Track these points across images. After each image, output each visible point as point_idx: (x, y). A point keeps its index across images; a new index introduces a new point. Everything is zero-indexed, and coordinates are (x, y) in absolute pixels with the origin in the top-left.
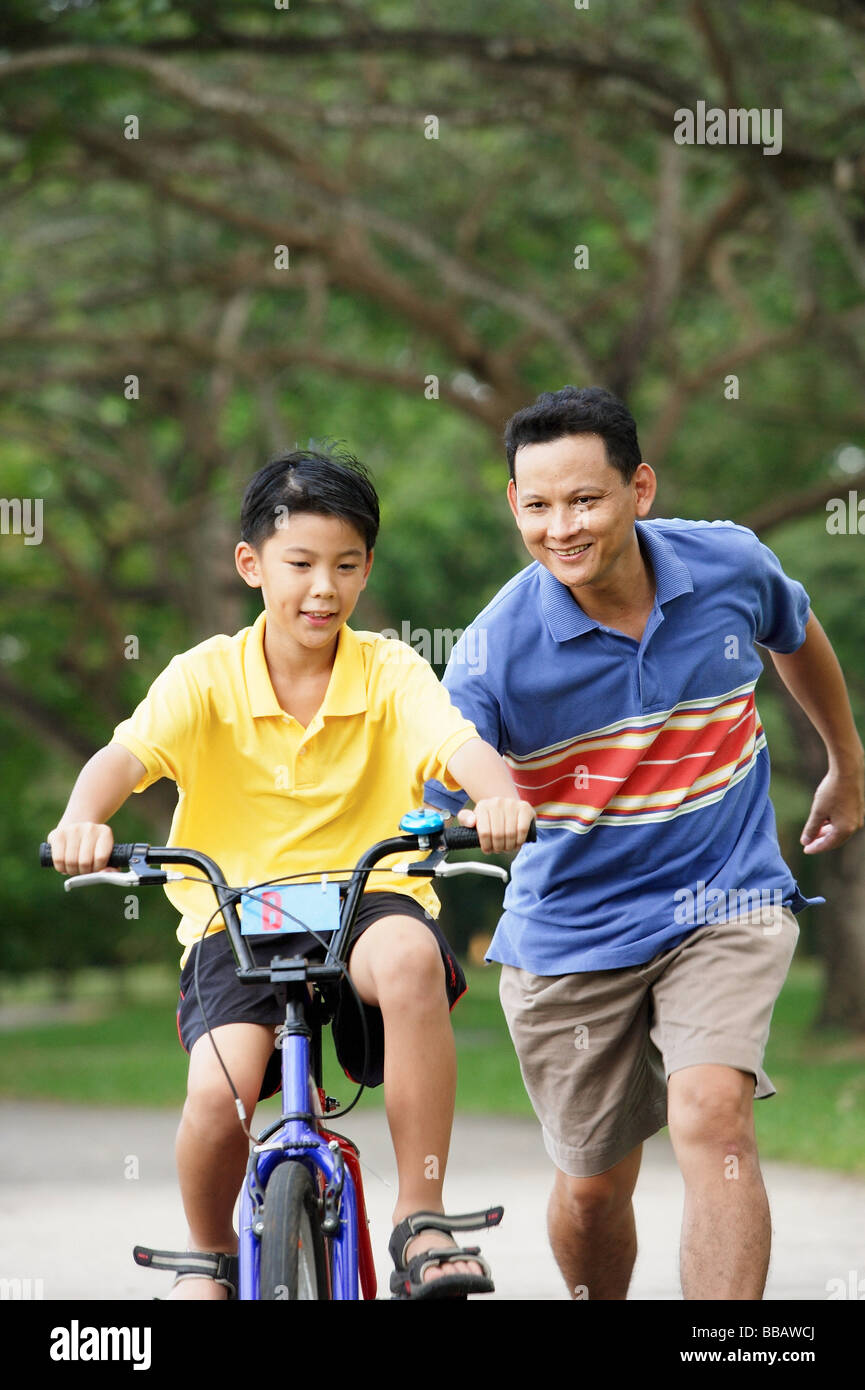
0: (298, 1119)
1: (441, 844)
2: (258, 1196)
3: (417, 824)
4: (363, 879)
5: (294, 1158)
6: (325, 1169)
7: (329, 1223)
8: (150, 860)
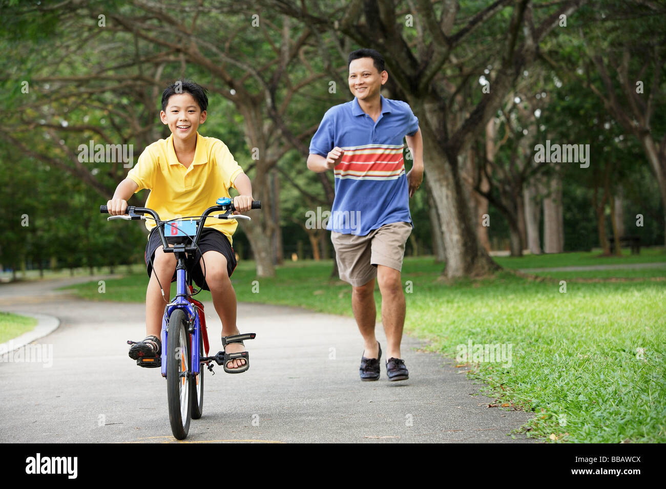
0: (182, 296)
1: (230, 208)
2: (168, 320)
3: (222, 202)
4: (204, 220)
5: (180, 308)
6: (190, 312)
7: (190, 329)
8: (135, 212)
